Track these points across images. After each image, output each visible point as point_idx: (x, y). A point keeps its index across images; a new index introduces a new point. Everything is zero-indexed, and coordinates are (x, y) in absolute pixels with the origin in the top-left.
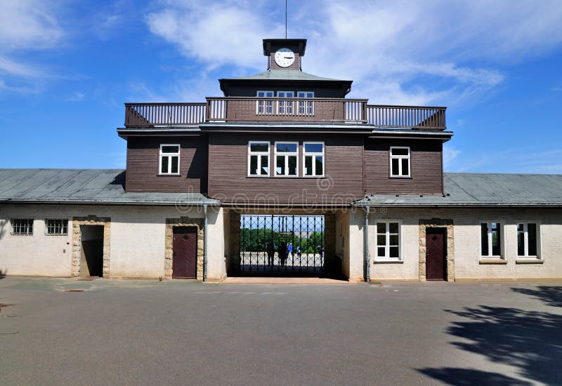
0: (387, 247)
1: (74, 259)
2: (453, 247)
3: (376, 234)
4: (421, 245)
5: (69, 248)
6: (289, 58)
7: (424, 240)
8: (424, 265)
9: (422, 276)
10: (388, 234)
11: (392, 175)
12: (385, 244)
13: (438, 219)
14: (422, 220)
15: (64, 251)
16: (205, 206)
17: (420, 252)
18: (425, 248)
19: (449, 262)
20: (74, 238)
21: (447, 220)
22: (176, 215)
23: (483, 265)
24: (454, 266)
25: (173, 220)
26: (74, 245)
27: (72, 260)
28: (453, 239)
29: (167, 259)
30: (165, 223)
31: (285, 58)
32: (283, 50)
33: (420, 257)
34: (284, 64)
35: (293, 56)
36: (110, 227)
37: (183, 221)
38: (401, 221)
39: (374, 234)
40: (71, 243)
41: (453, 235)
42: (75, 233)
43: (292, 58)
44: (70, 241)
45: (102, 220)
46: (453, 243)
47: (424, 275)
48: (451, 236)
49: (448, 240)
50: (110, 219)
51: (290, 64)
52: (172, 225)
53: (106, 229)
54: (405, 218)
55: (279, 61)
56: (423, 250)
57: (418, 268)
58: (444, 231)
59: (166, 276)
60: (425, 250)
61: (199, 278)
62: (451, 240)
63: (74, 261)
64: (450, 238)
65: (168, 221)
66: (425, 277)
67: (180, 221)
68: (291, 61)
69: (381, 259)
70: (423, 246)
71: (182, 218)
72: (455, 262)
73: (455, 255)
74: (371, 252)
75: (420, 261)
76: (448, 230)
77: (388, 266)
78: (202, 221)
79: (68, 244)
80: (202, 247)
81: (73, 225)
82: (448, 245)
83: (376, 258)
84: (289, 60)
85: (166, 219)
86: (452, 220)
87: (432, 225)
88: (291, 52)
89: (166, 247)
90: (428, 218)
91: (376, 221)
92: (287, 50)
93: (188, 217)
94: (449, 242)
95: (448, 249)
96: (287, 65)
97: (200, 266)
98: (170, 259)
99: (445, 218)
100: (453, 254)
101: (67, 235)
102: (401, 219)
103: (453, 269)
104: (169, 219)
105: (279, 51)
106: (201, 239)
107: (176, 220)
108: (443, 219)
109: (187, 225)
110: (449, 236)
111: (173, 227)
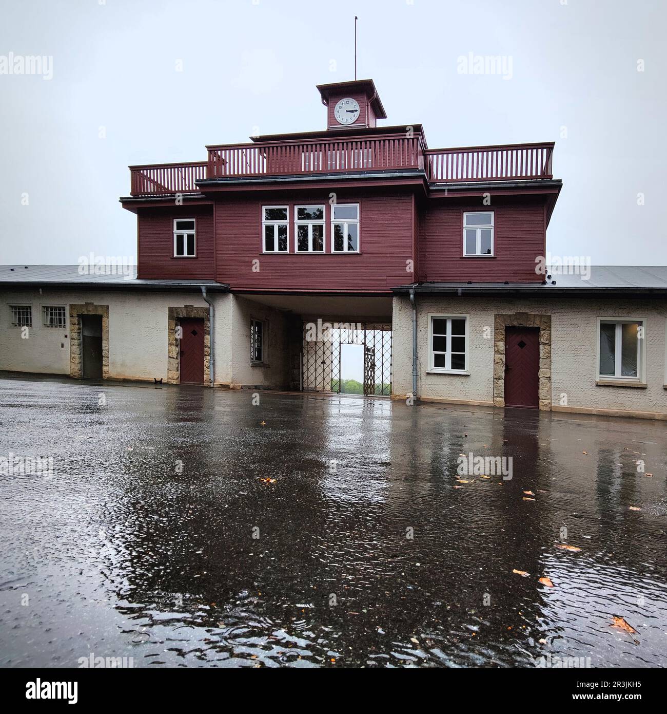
0: (448, 354)
1: (73, 355)
2: (549, 357)
3: (432, 335)
4: (497, 352)
5: (67, 342)
6: (352, 111)
7: (502, 345)
8: (501, 383)
9: (498, 399)
10: (449, 336)
13: (526, 314)
14: (499, 315)
15: (62, 345)
16: (203, 289)
17: (496, 363)
18: (503, 357)
19: (542, 381)
20: (72, 330)
21: (541, 316)
22: (179, 303)
23: (603, 389)
24: (550, 388)
25: (176, 309)
26: (72, 339)
27: (71, 356)
28: (550, 345)
29: (171, 357)
30: (168, 313)
31: (347, 111)
32: (345, 100)
33: (495, 370)
34: (347, 120)
35: (357, 108)
36: (108, 317)
37: (187, 311)
38: (468, 316)
39: (428, 335)
40: (68, 336)
41: (550, 340)
42: (73, 324)
43: (356, 111)
44: (68, 333)
45: (100, 309)
46: (550, 353)
47: (501, 397)
48: (547, 342)
49: (541, 347)
50: (108, 307)
51: (354, 119)
52: (175, 315)
53: (104, 319)
54: (473, 312)
55: (340, 116)
56: (501, 359)
57: (492, 387)
58: (536, 331)
59: (170, 378)
60: (504, 360)
61: (206, 384)
62: (547, 347)
63: (73, 358)
64: (545, 344)
65: (171, 310)
66: (503, 400)
67: (185, 311)
68: (354, 116)
69: (439, 370)
70: (501, 354)
71: (186, 306)
72: (552, 381)
73: (552, 371)
74: (421, 359)
75: (496, 377)
76: (542, 332)
77: (447, 380)
78: (208, 310)
79: (66, 336)
80: (209, 345)
81: (70, 314)
82: (542, 355)
83: (429, 369)
84: (353, 114)
85: (169, 308)
86: (550, 317)
87: (516, 324)
88: (356, 103)
89: (169, 344)
90: (510, 312)
91: (430, 316)
92: (351, 100)
93: (192, 306)
94: (543, 350)
95: (541, 360)
96: (349, 122)
97: (207, 368)
98: (173, 358)
99: (538, 313)
100: (551, 369)
101: (64, 327)
102: (467, 313)
103: (549, 392)
104: (173, 308)
105: (340, 104)
106: (208, 334)
107: (179, 310)
108: (534, 313)
109: (192, 316)
110: (543, 340)
111: (176, 318)
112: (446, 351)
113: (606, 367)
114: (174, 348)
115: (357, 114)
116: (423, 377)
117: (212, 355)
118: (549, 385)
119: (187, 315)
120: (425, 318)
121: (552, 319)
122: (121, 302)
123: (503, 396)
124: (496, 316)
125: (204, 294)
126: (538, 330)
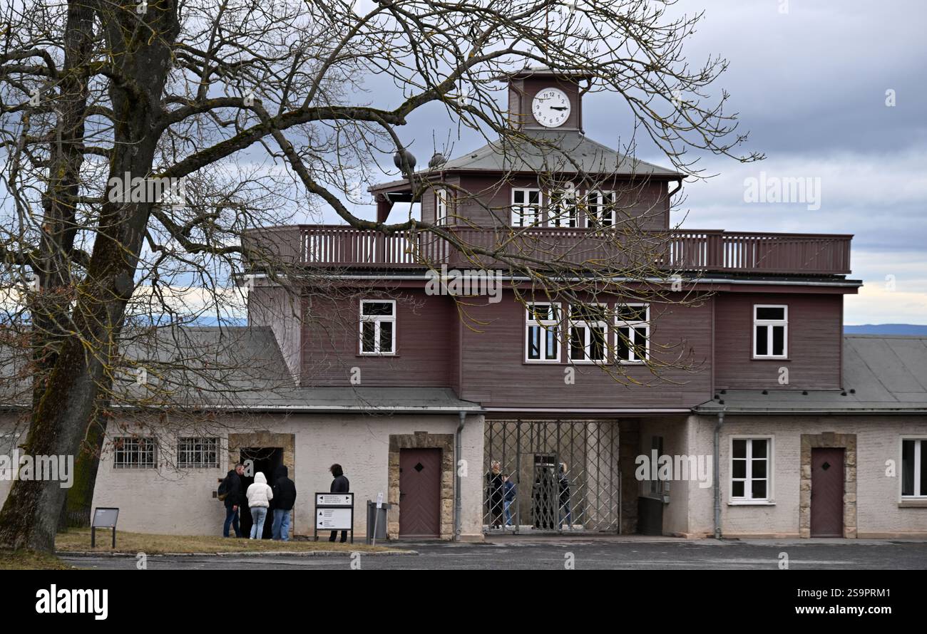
0: (748, 481)
2: (855, 480)
3: (731, 459)
4: (803, 477)
6: (560, 109)
7: (808, 468)
8: (808, 511)
9: (804, 530)
10: (749, 459)
11: (755, 356)
12: (744, 477)
13: (833, 433)
14: (805, 435)
16: (463, 415)
17: (802, 489)
18: (809, 482)
19: (848, 506)
21: (847, 436)
22: (406, 430)
23: (904, 511)
24: (856, 513)
25: (401, 437)
28: (856, 467)
29: (391, 504)
30: (388, 442)
31: (552, 108)
32: (547, 91)
33: (801, 498)
34: (551, 121)
35: (567, 104)
36: (293, 451)
37: (418, 439)
38: (773, 437)
39: (728, 459)
41: (855, 461)
43: (565, 109)
45: (280, 439)
46: (855, 475)
47: (807, 527)
48: (853, 464)
49: (848, 469)
50: (293, 437)
51: (562, 120)
52: (400, 445)
53: (286, 454)
54: (778, 432)
55: (540, 114)
56: (808, 485)
57: (798, 516)
58: (842, 451)
59: (391, 532)
60: (810, 485)
61: (444, 537)
62: (853, 469)
64: (851, 466)
65: (393, 439)
66: (809, 530)
67: (414, 439)
68: (562, 116)
69: (738, 501)
70: (807, 479)
71: (417, 433)
72: (858, 506)
73: (858, 494)
74: (722, 489)
75: (802, 505)
76: (847, 453)
77: (750, 512)
78: (449, 438)
80: (450, 483)
81: (229, 447)
82: (848, 477)
83: (730, 500)
84: (559, 113)
85: (390, 436)
86: (855, 436)
87: (822, 445)
88: (563, 96)
89: (389, 484)
90: (816, 432)
91: (731, 437)
92: (557, 92)
93: (425, 433)
94: (849, 472)
95: (847, 484)
96: (555, 124)
97: (448, 515)
98: (397, 504)
99: (843, 432)
100: (856, 493)
101: (218, 466)
102: (772, 434)
103: (855, 519)
104: (395, 436)
105: (540, 95)
106: (448, 470)
107: (406, 438)
108: (839, 433)
109: (426, 446)
110: (849, 462)
111: (401, 449)
114: (397, 490)
115: (567, 113)
116: (724, 509)
117: (457, 498)
118: (854, 510)
119: (418, 444)
120: (726, 441)
121: (858, 438)
122: (315, 429)
123: (809, 526)
124: (803, 437)
125: (463, 421)
126: (842, 450)
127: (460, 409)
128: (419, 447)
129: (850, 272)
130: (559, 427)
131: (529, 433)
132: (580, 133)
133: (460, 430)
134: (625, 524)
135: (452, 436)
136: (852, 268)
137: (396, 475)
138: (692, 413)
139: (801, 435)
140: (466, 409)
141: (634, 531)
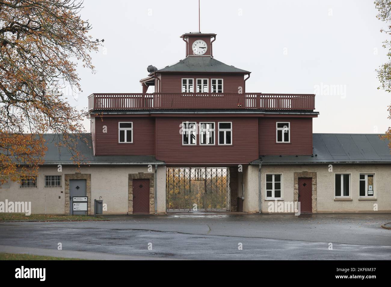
0: (273, 191)
1: (67, 203)
2: (316, 190)
3: (266, 182)
4: (295, 189)
5: (63, 196)
7: (297, 186)
10: (273, 182)
11: (277, 142)
13: (307, 172)
14: (296, 172)
15: (60, 197)
16: (156, 166)
17: (295, 194)
18: (297, 191)
19: (313, 201)
20: (65, 189)
21: (313, 173)
22: (135, 172)
23: (337, 202)
25: (133, 174)
26: (66, 193)
27: (65, 203)
28: (316, 185)
29: (129, 200)
30: (128, 177)
31: (200, 47)
32: (198, 41)
33: (294, 197)
34: (200, 53)
35: (206, 46)
36: (90, 180)
37: (140, 175)
38: (282, 173)
39: (264, 182)
40: (64, 192)
41: (316, 182)
42: (67, 185)
43: (205, 48)
44: (63, 190)
45: (85, 176)
46: (316, 188)
49: (313, 186)
50: (90, 175)
51: (204, 52)
53: (88, 181)
54: (285, 171)
55: (195, 50)
59: (129, 211)
60: (298, 192)
61: (151, 213)
62: (315, 186)
63: (67, 204)
64: (314, 185)
65: (130, 176)
67: (138, 176)
69: (269, 198)
70: (297, 190)
71: (139, 173)
72: (317, 200)
74: (262, 194)
75: (295, 200)
76: (313, 180)
78: (152, 175)
79: (62, 192)
80: (153, 192)
81: (65, 179)
82: (313, 189)
83: (266, 198)
84: (203, 49)
85: (129, 174)
86: (316, 173)
87: (303, 176)
88: (204, 43)
89: (129, 193)
90: (300, 171)
91: (266, 174)
92: (202, 41)
93: (143, 173)
94: (313, 187)
95: (313, 191)
96: (201, 54)
97: (152, 205)
98: (132, 201)
99: (311, 171)
100: (317, 195)
101: (61, 187)
102: (282, 172)
103: (316, 205)
104: (131, 174)
105: (195, 43)
106: (152, 187)
107: (135, 175)
108: (310, 172)
109: (143, 178)
110: (313, 183)
111: (133, 179)
112: (272, 189)
113: (338, 193)
114: (132, 195)
115: (206, 50)
116: (263, 202)
117: (155, 198)
118: (316, 202)
120: (263, 175)
121: (317, 173)
122: (99, 172)
124: (295, 173)
125: (156, 168)
126: (311, 178)
127: (156, 163)
128: (140, 178)
129: (315, 109)
130: (206, 170)
131: (194, 173)
132: (211, 57)
133: (156, 172)
134: (233, 208)
135: (153, 174)
136: (315, 107)
137: (131, 189)
138: (250, 164)
139: (294, 173)
140: (158, 163)
141: (236, 210)
